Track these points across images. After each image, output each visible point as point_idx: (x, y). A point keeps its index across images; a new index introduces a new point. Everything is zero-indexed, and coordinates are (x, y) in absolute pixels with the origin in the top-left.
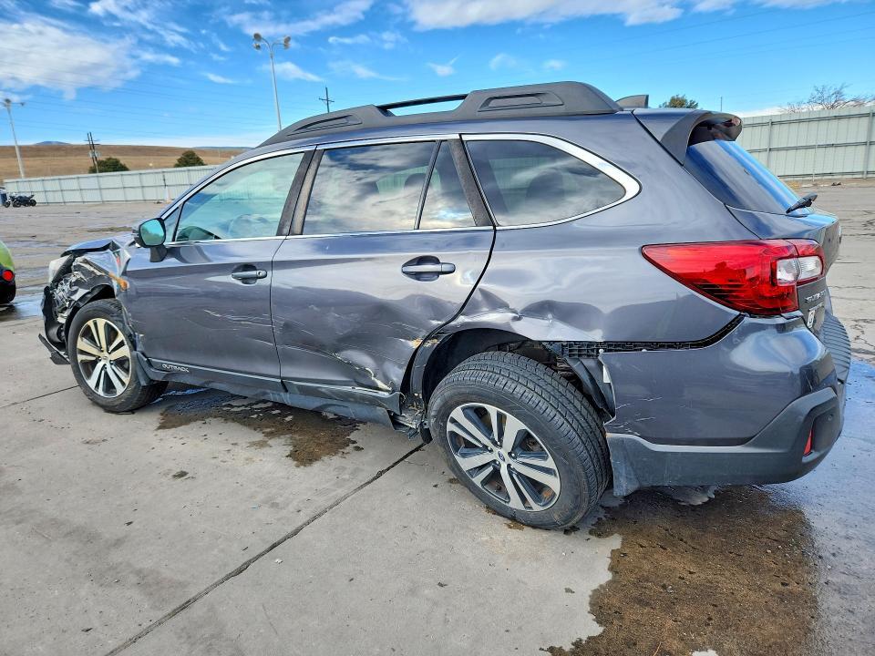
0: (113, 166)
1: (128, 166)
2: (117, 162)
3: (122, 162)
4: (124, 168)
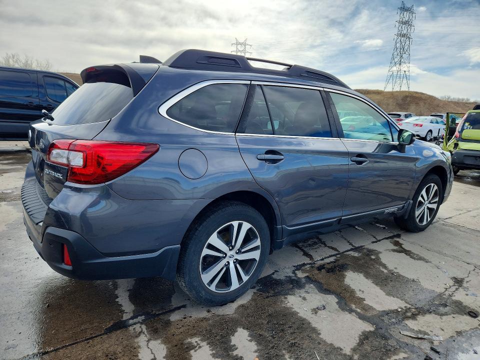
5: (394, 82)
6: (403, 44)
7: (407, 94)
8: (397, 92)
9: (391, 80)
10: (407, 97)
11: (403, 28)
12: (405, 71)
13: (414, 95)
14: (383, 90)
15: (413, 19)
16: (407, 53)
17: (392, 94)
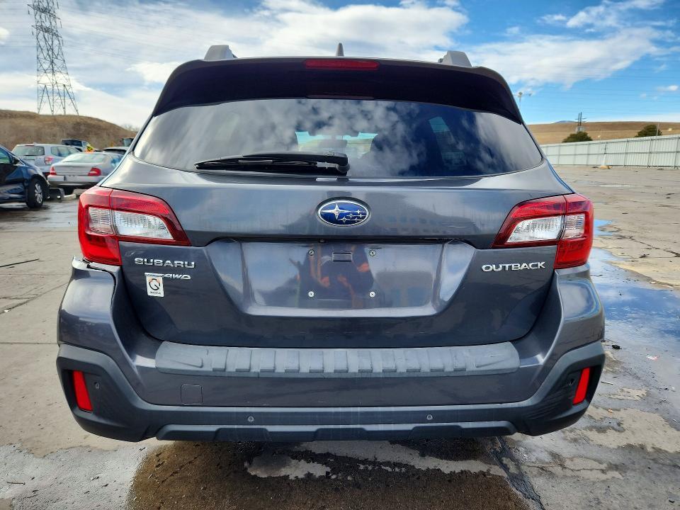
0: (582, 137)
1: (592, 138)
2: (585, 134)
3: (589, 135)
4: (589, 139)
5: (51, 100)
6: (50, 43)
7: (78, 120)
8: (60, 115)
9: (45, 98)
10: (78, 124)
11: (43, 18)
12: (64, 86)
13: (89, 122)
14: (37, 112)
15: (56, 7)
16: (59, 57)
17: (55, 120)
